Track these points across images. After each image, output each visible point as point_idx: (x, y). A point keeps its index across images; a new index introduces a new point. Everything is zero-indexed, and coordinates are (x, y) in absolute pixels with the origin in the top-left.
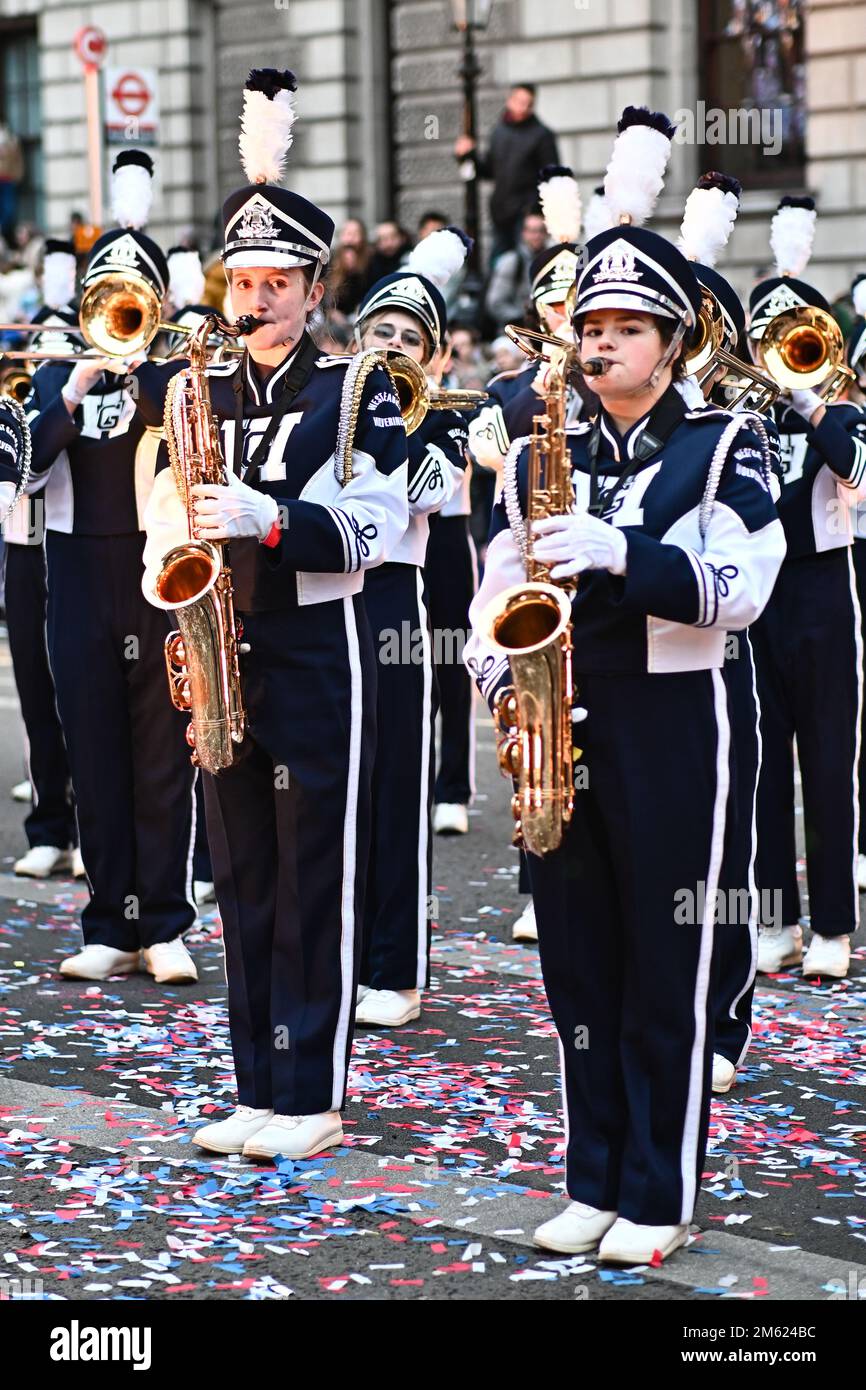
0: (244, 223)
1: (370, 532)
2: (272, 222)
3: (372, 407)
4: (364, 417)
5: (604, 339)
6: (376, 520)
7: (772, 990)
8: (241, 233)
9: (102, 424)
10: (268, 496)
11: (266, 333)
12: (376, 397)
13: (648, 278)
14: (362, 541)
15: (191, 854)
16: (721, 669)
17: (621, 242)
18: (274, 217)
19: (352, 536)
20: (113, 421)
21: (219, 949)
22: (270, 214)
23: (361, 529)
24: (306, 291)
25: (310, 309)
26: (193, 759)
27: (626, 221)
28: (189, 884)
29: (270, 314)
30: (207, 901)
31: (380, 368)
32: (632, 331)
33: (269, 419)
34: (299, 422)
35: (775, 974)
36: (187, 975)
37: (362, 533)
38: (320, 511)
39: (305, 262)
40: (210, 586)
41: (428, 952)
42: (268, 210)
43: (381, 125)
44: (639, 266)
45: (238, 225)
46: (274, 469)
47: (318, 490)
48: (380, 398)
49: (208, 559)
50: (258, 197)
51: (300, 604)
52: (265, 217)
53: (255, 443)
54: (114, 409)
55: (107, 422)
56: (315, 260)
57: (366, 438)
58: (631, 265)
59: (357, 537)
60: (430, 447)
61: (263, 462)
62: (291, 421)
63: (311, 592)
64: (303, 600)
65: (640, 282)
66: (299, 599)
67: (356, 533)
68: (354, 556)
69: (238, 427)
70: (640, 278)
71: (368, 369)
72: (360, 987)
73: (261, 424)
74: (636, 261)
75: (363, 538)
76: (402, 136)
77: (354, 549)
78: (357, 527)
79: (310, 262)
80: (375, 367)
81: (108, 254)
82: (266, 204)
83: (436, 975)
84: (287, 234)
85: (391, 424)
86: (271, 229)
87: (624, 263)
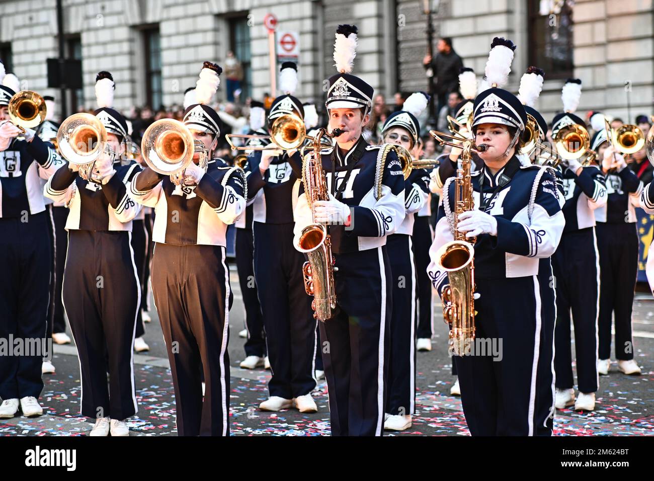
0: (335, 90)
1: (389, 220)
2: (347, 89)
3: (390, 167)
4: (386, 171)
5: (486, 136)
6: (391, 215)
7: (562, 416)
8: (334, 94)
9: (278, 177)
10: (346, 205)
11: (345, 136)
12: (391, 163)
13: (504, 110)
14: (386, 223)
15: (314, 358)
16: (537, 276)
17: (492, 95)
18: (348, 87)
19: (381, 222)
20: (283, 176)
21: (327, 399)
22: (346, 86)
23: (385, 218)
24: (362, 118)
25: (363, 126)
26: (314, 316)
27: (494, 86)
28: (313, 371)
29: (346, 128)
30: (322, 379)
31: (393, 150)
32: (498, 133)
33: (346, 172)
34: (358, 173)
35: (563, 409)
36: (312, 409)
37: (386, 220)
38: (368, 211)
39: (361, 106)
40: (322, 243)
41: (415, 400)
42: (346, 84)
43: (393, 55)
44: (500, 105)
45: (333, 91)
46: (348, 193)
47: (367, 202)
48: (393, 163)
49: (321, 231)
50: (341, 79)
51: (360, 250)
52: (344, 87)
53: (340, 182)
54: (282, 170)
55: (280, 176)
56: (366, 105)
57: (387, 179)
58: (497, 104)
59: (384, 222)
60: (414, 185)
61: (344, 190)
62: (355, 172)
63: (364, 245)
64: (361, 249)
65: (501, 112)
66: (359, 248)
67: (383, 220)
68: (382, 230)
69: (333, 175)
70: (501, 110)
71: (388, 150)
72: (386, 414)
73: (342, 174)
74: (499, 102)
75: (386, 222)
76: (402, 59)
77: (382, 227)
78: (384, 218)
79: (363, 106)
80: (391, 150)
81: (280, 105)
82: (345, 81)
83: (418, 409)
84: (354, 94)
85: (398, 174)
86: (347, 92)
87: (494, 104)
